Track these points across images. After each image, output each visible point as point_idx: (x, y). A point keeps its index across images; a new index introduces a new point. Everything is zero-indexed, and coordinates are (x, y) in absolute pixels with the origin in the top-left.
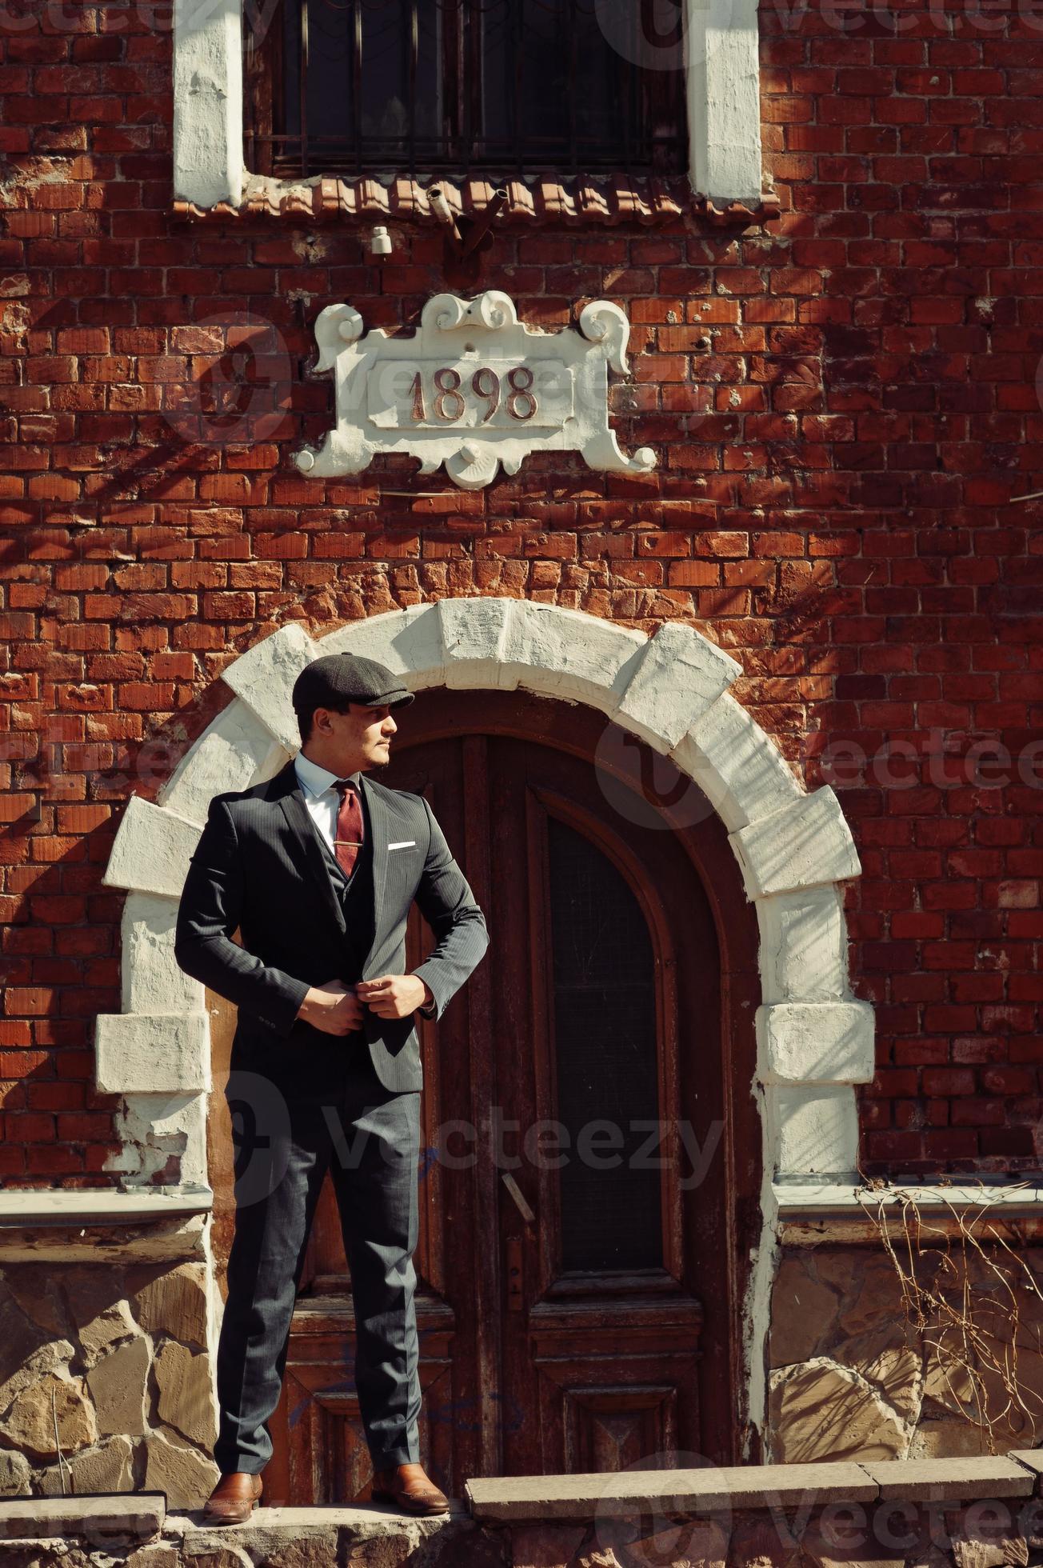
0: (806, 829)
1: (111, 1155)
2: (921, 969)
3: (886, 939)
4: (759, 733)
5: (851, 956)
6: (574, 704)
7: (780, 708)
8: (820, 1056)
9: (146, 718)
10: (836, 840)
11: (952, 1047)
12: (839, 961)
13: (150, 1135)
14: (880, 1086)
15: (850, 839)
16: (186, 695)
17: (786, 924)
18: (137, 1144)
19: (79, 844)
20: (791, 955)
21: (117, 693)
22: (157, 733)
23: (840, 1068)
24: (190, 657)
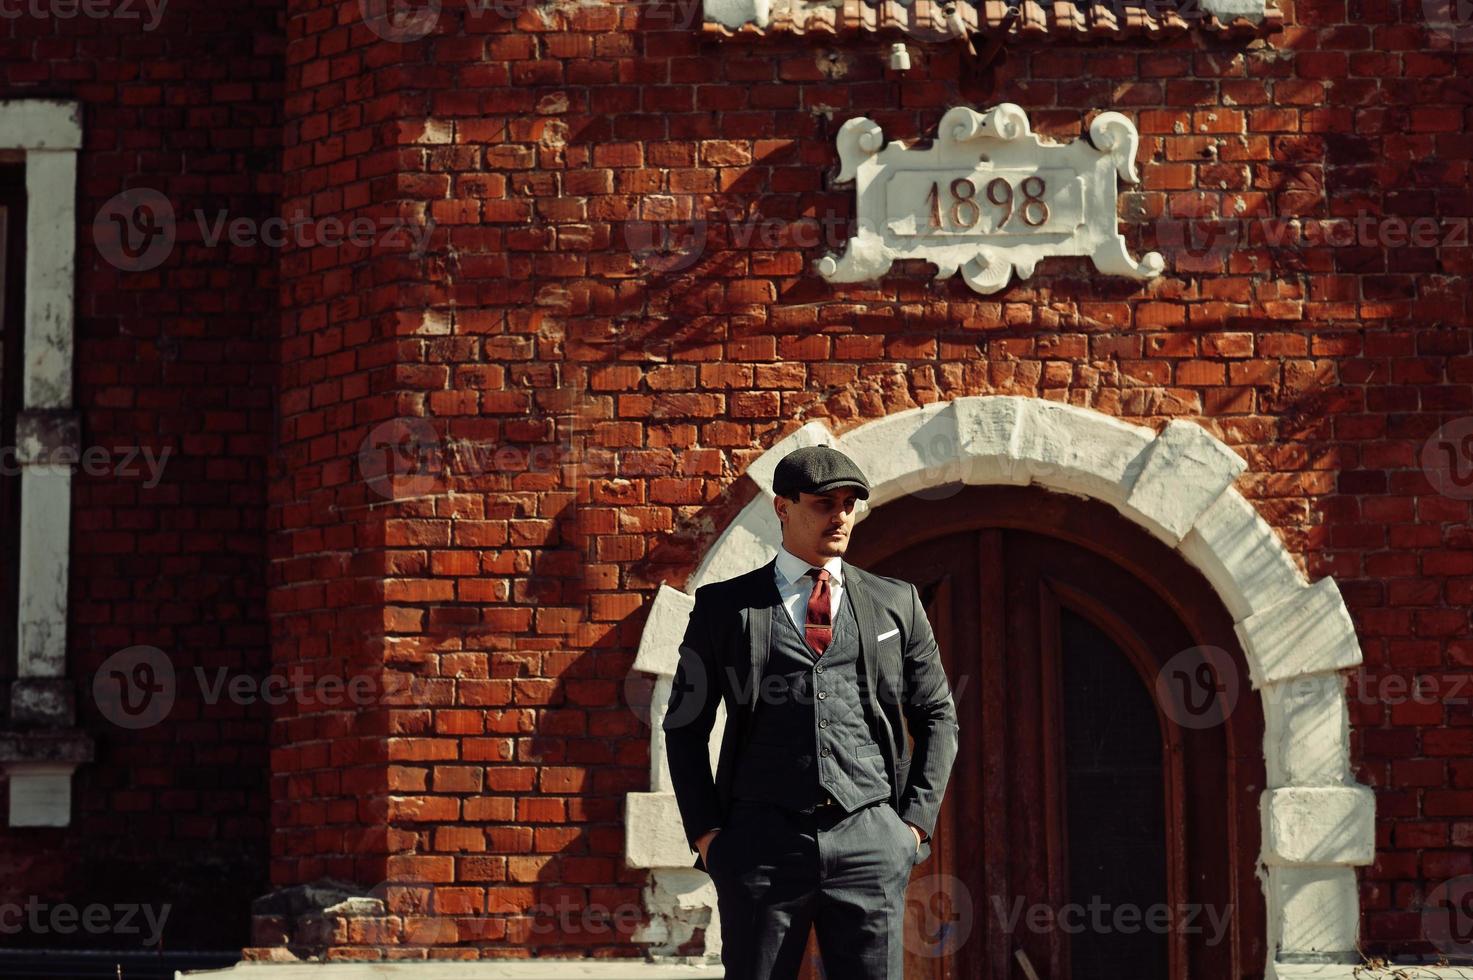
0: (1309, 619)
1: (639, 927)
2: (1420, 756)
3: (1386, 726)
4: (1263, 526)
5: (1352, 742)
6: (1086, 499)
7: (1284, 502)
8: (1321, 838)
9: (675, 512)
10: (1338, 629)
11: (1451, 831)
12: (1340, 746)
13: (676, 908)
14: (1380, 868)
15: (1351, 628)
16: (714, 489)
17: (1289, 710)
18: (665, 917)
19: (612, 631)
20: (1293, 741)
21: (648, 488)
22: (685, 525)
23: (1341, 850)
24: (718, 453)
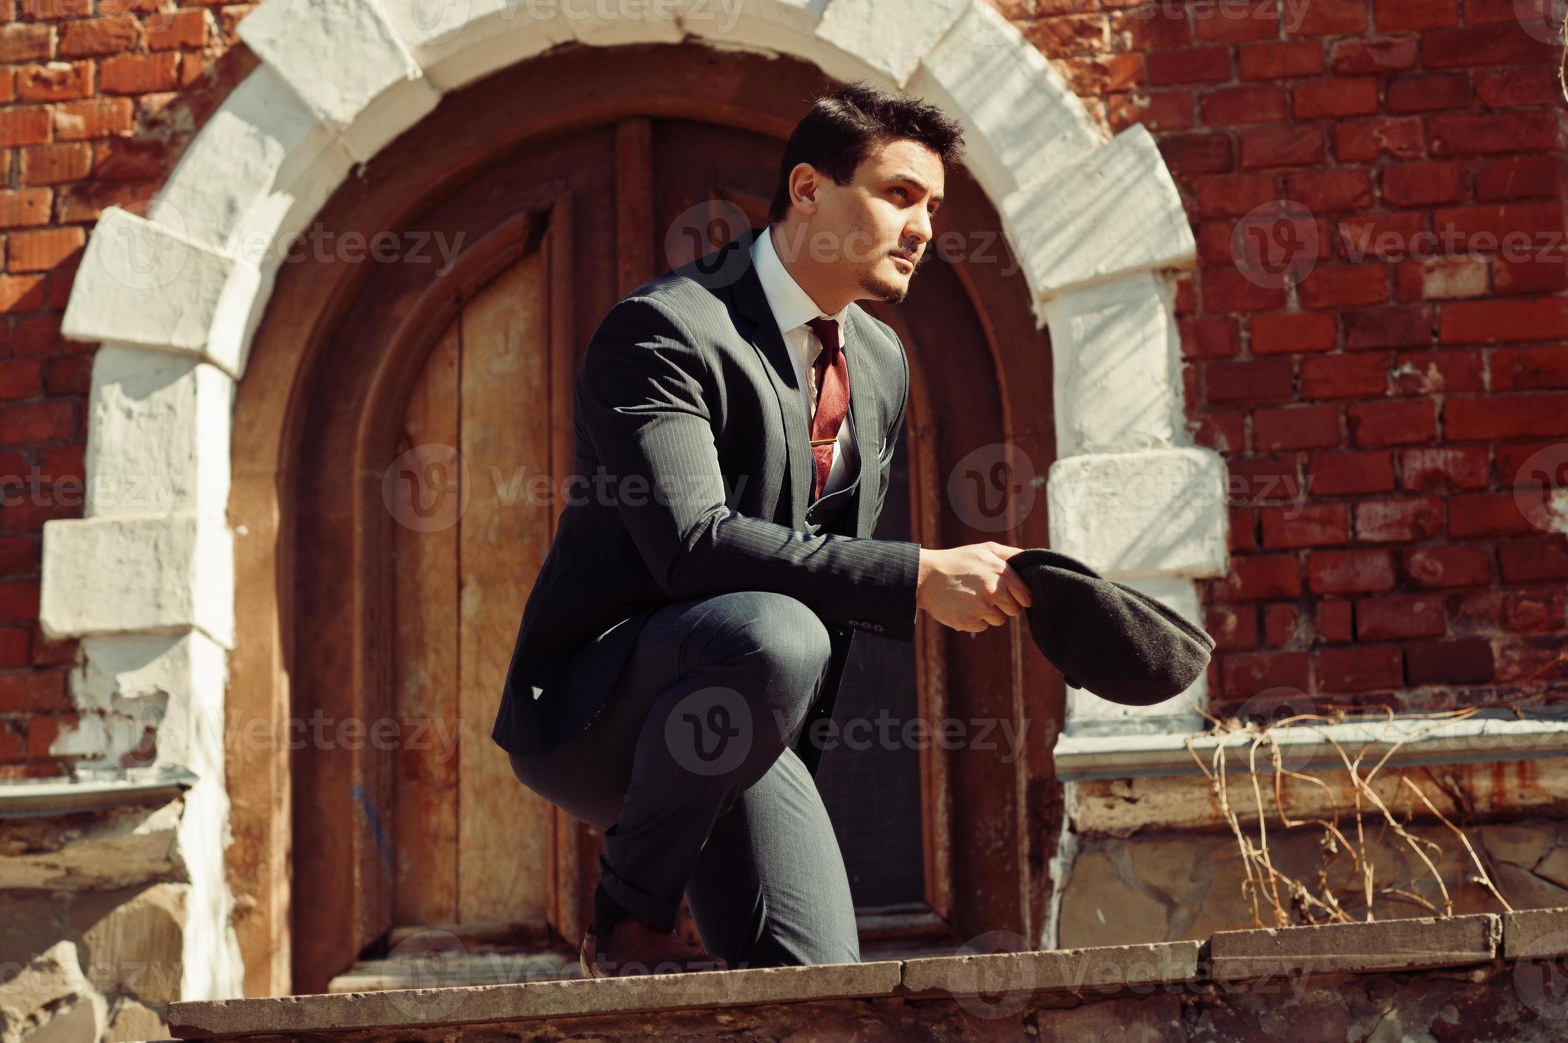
0: (1106, 191)
1: (63, 730)
2: (1301, 400)
3: (1244, 357)
4: (1035, 59)
5: (1187, 384)
6: (772, 56)
7: (1069, 22)
8: (1135, 533)
9: (137, 105)
10: (1153, 203)
11: (1355, 517)
12: (1164, 387)
13: (115, 696)
14: (1239, 580)
15: (1176, 200)
16: (196, 67)
17: (1078, 336)
18: (101, 713)
19: (39, 285)
20: (1087, 381)
21: (98, 73)
22: (152, 123)
23: (1167, 551)
24: (200, 15)
